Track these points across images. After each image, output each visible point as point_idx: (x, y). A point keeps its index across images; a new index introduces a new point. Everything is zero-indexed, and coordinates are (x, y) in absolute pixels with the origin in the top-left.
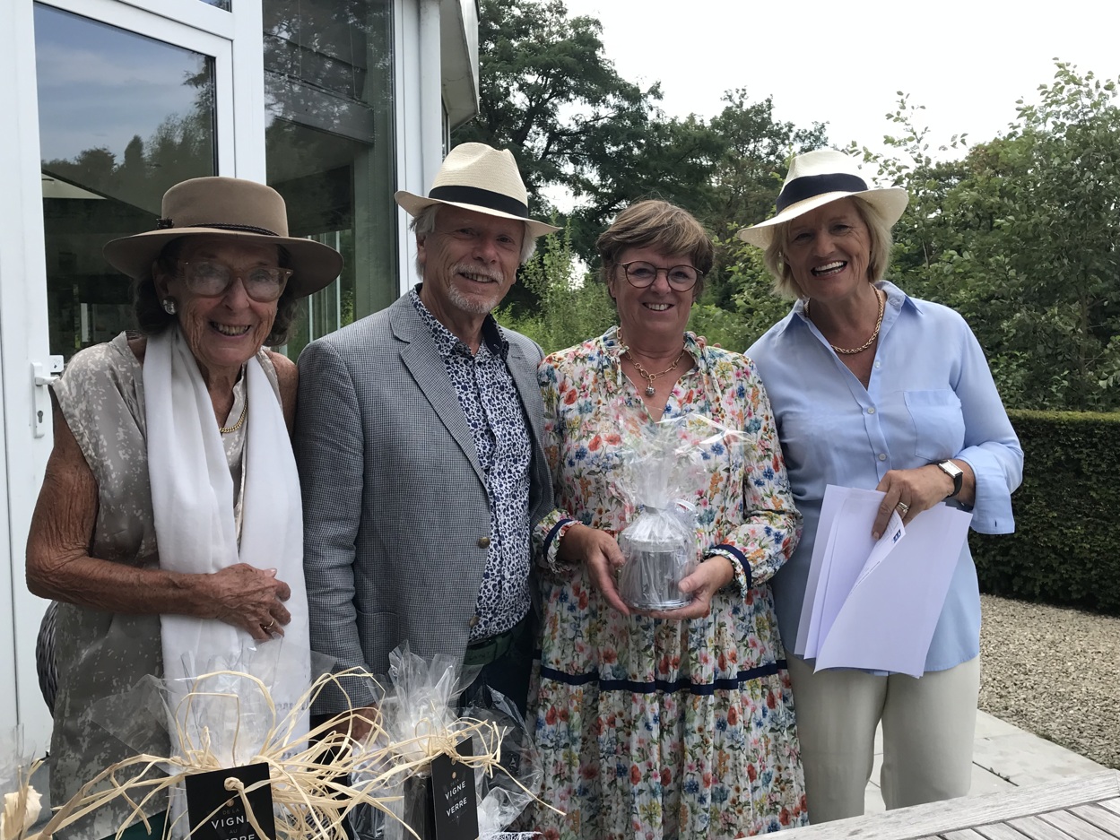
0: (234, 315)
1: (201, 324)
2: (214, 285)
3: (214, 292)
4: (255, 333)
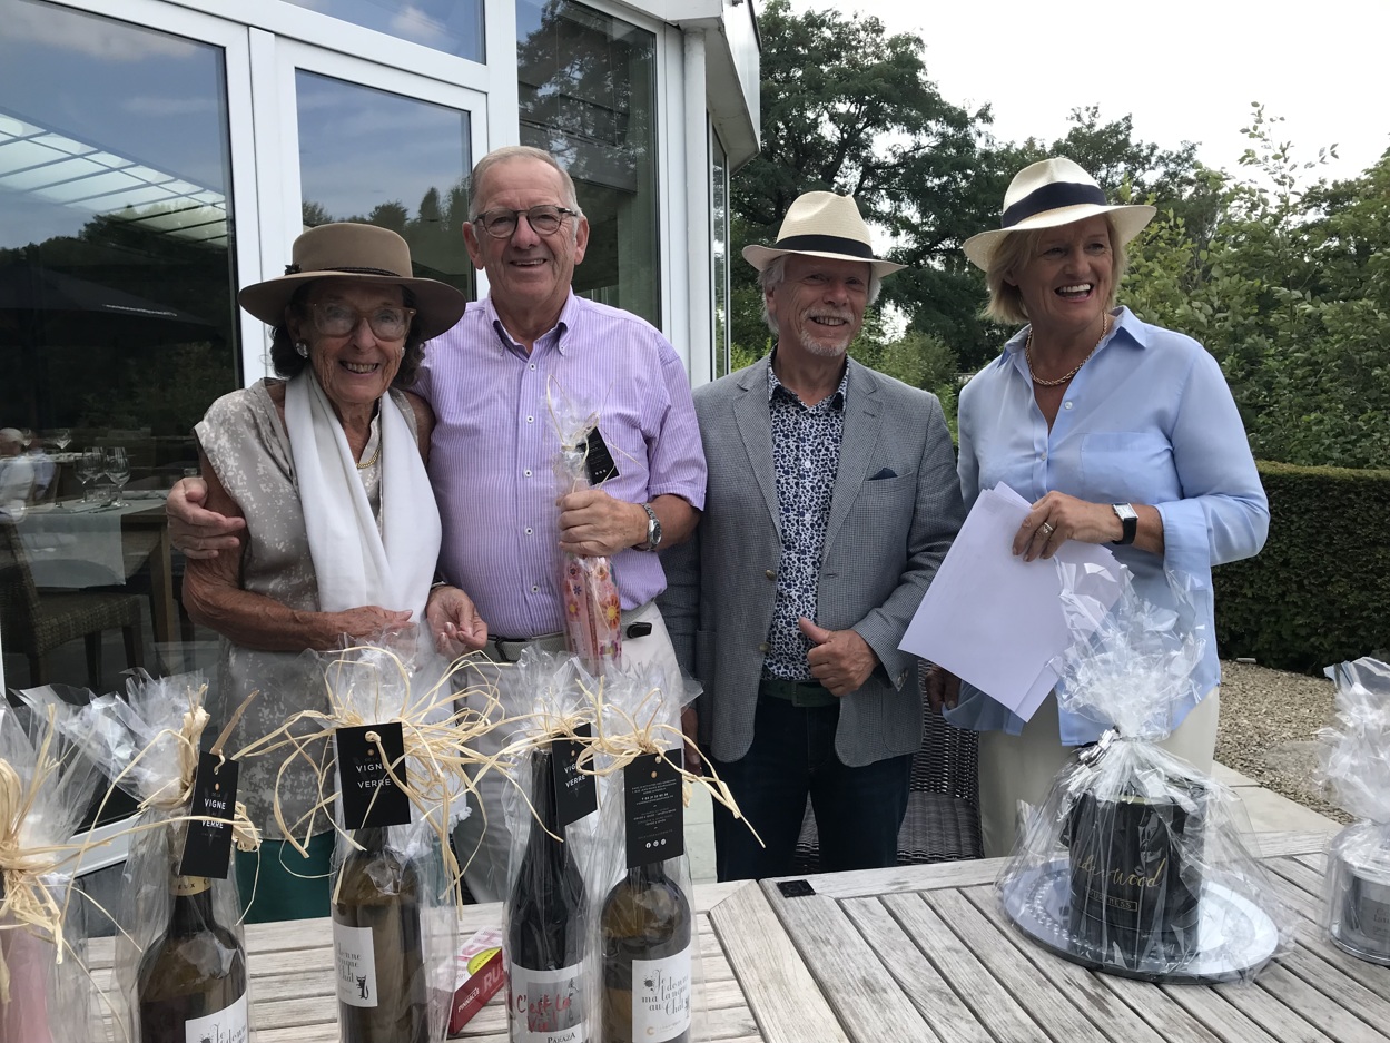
0: (362, 353)
1: (331, 363)
2: (342, 325)
3: (341, 331)
4: (383, 371)
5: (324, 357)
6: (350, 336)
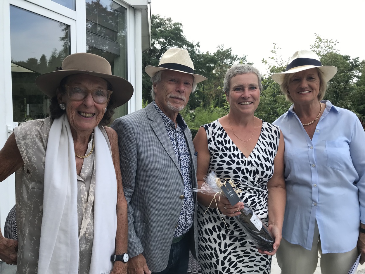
4: (97, 117)
5: (71, 110)
6: (83, 101)
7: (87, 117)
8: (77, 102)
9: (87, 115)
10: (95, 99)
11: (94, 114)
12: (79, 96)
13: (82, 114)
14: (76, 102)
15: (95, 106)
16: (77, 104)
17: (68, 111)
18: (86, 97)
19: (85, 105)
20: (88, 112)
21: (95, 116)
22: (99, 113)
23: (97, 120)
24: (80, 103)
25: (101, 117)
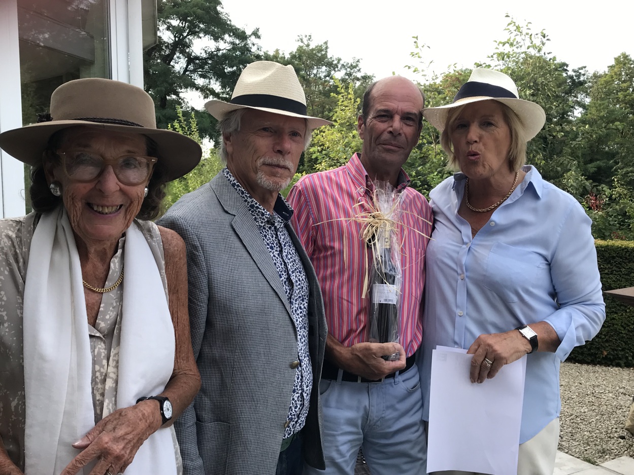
0: (107, 197)
1: (80, 204)
3: (89, 177)
4: (126, 211)
5: (73, 199)
6: (96, 182)
7: (106, 214)
8: (84, 184)
9: (106, 210)
10: (120, 176)
11: (121, 206)
12: (87, 172)
13: (95, 208)
14: (81, 185)
15: (121, 190)
16: (83, 189)
17: (67, 202)
18: (101, 174)
19: (100, 191)
20: (107, 204)
21: (123, 210)
22: (132, 202)
23: (128, 217)
24: (89, 186)
25: (136, 209)
